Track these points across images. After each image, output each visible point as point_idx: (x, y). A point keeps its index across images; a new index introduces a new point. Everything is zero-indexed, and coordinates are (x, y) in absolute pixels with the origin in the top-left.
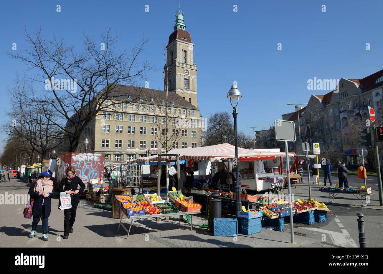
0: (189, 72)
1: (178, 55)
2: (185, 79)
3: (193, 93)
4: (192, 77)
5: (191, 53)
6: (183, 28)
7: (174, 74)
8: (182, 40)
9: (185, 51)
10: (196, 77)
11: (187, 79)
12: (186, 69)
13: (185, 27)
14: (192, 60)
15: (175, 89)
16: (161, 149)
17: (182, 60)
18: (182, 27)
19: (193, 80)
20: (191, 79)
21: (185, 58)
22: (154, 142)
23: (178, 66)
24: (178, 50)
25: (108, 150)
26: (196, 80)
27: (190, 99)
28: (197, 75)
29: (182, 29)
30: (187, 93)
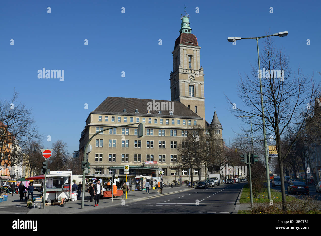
0: (195, 78)
1: (181, 60)
2: (190, 86)
3: (199, 100)
4: (198, 83)
5: (197, 57)
6: (189, 31)
7: (178, 81)
8: (186, 44)
9: (190, 56)
10: (203, 82)
11: (192, 86)
12: (191, 75)
13: (191, 30)
14: (199, 65)
15: (179, 97)
16: (158, 163)
17: (186, 65)
18: (187, 30)
19: (200, 87)
20: (197, 86)
21: (191, 64)
22: (150, 155)
23: (181, 72)
24: (181, 56)
25: (102, 164)
26: (203, 86)
27: (196, 107)
28: (204, 80)
29: (187, 32)
30: (193, 101)
